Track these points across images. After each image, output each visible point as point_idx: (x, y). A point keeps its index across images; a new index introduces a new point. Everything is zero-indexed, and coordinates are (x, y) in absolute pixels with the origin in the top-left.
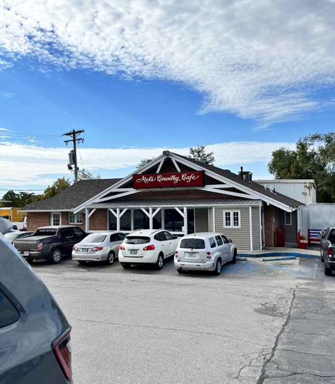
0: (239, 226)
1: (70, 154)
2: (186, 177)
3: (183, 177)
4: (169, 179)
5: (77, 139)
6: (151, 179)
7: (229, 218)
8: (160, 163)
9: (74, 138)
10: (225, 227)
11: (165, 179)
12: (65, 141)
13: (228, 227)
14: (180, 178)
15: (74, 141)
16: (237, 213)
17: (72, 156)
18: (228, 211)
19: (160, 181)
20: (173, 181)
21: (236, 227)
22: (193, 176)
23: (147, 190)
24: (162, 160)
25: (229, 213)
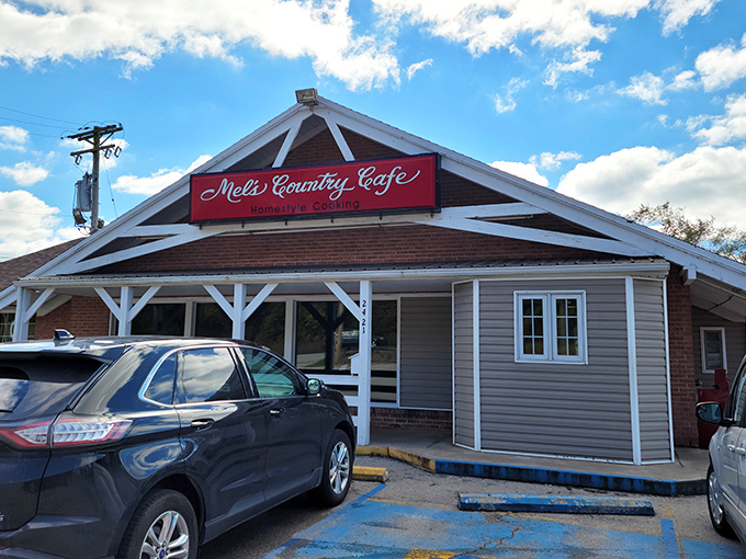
0: (582, 357)
1: (79, 183)
2: (373, 176)
3: (362, 177)
4: (314, 186)
5: (103, 148)
6: (251, 188)
7: (539, 323)
8: (285, 135)
9: (96, 143)
10: (521, 357)
11: (299, 188)
12: (72, 154)
13: (534, 358)
14: (353, 182)
15: (95, 152)
16: (573, 302)
17: (84, 188)
18: (533, 295)
19: (280, 194)
20: (326, 192)
21: (567, 359)
22: (397, 172)
23: (235, 229)
24: (294, 127)
25: (538, 303)
